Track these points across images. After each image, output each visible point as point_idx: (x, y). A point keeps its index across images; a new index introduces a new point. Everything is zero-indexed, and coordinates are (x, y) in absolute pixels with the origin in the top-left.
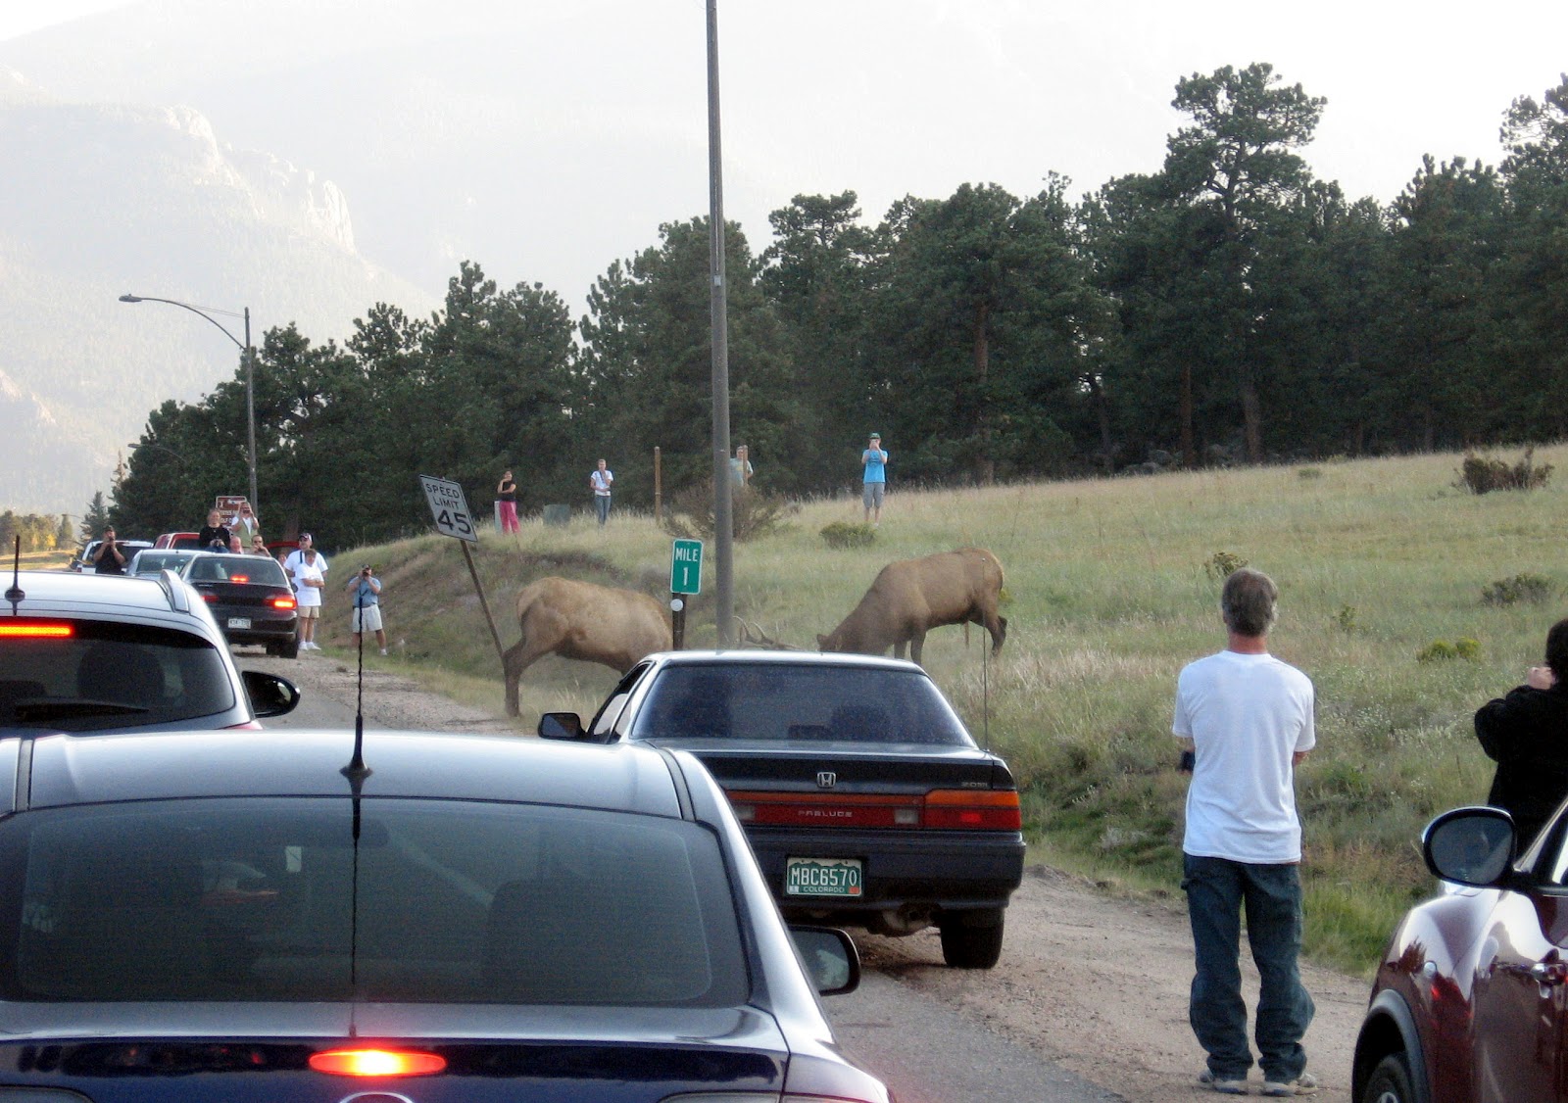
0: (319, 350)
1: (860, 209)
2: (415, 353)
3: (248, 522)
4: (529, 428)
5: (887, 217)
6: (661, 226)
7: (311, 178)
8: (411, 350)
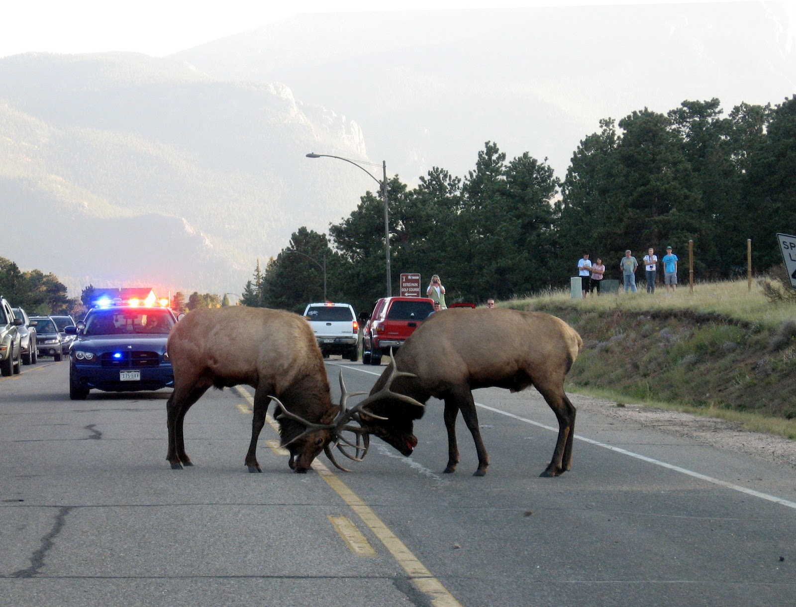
0: (413, 191)
1: (722, 109)
2: (455, 197)
3: (437, 289)
4: (532, 237)
5: (730, 115)
6: (601, 121)
7: (344, 118)
8: (452, 195)
